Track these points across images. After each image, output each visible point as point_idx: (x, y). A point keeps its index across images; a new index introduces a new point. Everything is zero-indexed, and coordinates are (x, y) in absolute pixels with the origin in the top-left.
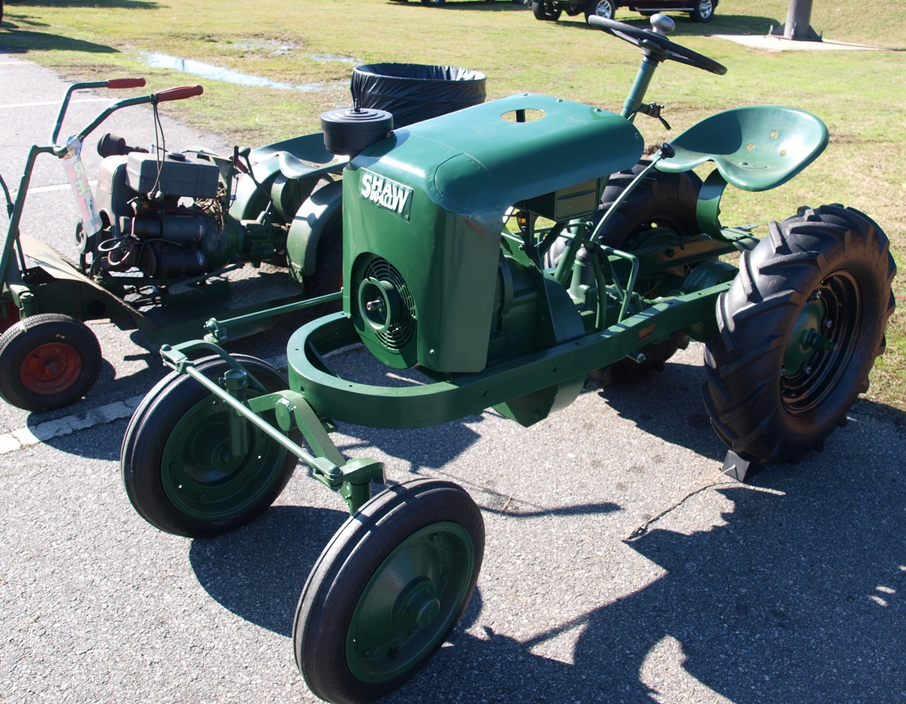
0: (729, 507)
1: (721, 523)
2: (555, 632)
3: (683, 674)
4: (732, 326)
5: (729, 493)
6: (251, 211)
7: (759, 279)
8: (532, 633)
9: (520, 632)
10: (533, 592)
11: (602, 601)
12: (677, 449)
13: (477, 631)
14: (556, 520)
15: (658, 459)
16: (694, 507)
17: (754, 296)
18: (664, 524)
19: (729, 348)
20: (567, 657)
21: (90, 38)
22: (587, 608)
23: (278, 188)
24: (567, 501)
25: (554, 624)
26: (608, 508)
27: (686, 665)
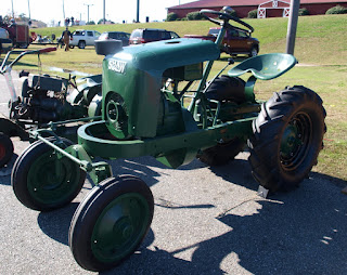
0: (260, 207)
1: (256, 212)
2: (184, 249)
3: (238, 266)
4: (259, 131)
5: (259, 202)
6: (76, 101)
7: (269, 112)
8: (174, 249)
9: (170, 248)
10: (176, 235)
11: (205, 239)
12: (239, 187)
13: (152, 248)
14: (188, 210)
15: (231, 190)
16: (245, 206)
17: (267, 118)
18: (232, 212)
19: (258, 139)
20: (189, 258)
21: (30, 63)
22: (198, 241)
23: (86, 92)
24: (192, 203)
25: (183, 246)
26: (210, 206)
27: (240, 263)
